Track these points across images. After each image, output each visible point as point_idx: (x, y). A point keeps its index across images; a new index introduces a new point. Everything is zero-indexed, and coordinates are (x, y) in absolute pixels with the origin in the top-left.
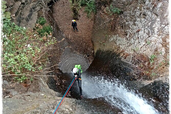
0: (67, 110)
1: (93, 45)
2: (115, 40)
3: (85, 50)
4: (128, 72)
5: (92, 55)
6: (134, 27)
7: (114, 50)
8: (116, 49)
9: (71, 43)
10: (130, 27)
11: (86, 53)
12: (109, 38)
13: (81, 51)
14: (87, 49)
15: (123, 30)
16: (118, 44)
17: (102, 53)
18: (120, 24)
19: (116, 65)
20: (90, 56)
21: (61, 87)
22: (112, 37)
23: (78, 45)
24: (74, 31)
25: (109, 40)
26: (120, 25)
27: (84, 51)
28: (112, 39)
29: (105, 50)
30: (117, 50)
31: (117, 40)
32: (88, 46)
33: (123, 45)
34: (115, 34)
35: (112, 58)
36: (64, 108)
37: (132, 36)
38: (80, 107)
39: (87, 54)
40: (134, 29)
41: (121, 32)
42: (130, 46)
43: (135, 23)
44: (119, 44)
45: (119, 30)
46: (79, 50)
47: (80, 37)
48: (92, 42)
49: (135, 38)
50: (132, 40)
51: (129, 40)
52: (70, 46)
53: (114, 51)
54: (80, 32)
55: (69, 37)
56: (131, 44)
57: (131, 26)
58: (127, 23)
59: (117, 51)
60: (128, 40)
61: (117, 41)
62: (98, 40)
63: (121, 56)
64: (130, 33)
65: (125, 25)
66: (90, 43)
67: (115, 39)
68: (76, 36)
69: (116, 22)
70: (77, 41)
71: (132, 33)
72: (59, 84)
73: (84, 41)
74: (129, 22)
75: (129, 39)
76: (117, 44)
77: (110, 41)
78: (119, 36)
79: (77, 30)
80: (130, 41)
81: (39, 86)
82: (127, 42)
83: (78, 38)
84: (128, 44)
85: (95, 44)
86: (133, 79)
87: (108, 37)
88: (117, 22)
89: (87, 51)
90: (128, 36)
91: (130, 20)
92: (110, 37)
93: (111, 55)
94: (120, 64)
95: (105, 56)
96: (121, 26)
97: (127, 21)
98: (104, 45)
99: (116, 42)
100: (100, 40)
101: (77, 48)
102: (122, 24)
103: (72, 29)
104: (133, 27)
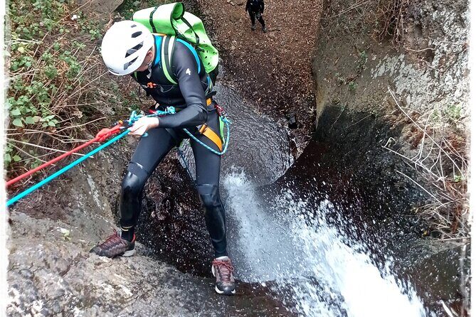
0: (109, 289)
1: (315, 86)
2: (391, 75)
3: (282, 103)
4: (416, 201)
5: (308, 124)
6: (458, 30)
7: (383, 112)
8: (392, 109)
9: (236, 71)
10: (446, 28)
11: (284, 113)
12: (373, 64)
13: (267, 103)
14: (290, 100)
15: (422, 39)
16: (399, 92)
17: (344, 118)
18: (413, 17)
19: (379, 172)
20: (301, 126)
21: (168, 230)
22: (382, 62)
23: (260, 79)
24: (253, 30)
25: (370, 74)
26: (411, 19)
27: (280, 106)
28: (382, 70)
29: (352, 107)
30: (394, 114)
31: (398, 74)
32: (295, 87)
33: (417, 94)
34: (394, 53)
35: (374, 140)
36: (100, 282)
37: (448, 64)
38: (171, 295)
39: (288, 119)
40: (457, 40)
41: (416, 45)
42: (438, 100)
43: (463, 16)
44: (405, 91)
45: (410, 40)
46: (261, 101)
47: (269, 51)
48: (312, 74)
49: (458, 74)
50: (446, 80)
51: (439, 80)
52: (229, 80)
53: (385, 114)
54: (272, 34)
55: (233, 48)
56: (442, 94)
57: (450, 27)
58: (434, 15)
59: (394, 117)
60: (434, 78)
61: (399, 77)
62: (330, 68)
63: (405, 135)
64: (444, 52)
65: (429, 22)
66: (303, 77)
67: (393, 69)
68: (257, 47)
69: (399, 7)
70: (257, 67)
71: (449, 51)
72: (161, 218)
73: (283, 66)
74: (441, 10)
75: (436, 73)
76: (398, 90)
77: (376, 76)
78: (408, 61)
79: (264, 25)
80: (441, 82)
81: (70, 204)
82: (429, 84)
83: (262, 55)
84: (432, 91)
85: (319, 84)
86: (432, 229)
87: (370, 61)
88: (403, 9)
89: (291, 106)
90: (435, 63)
91: (447, 5)
92: (377, 61)
93: (371, 130)
94: (392, 167)
95: (350, 132)
96: (417, 26)
97: (435, 9)
98: (352, 91)
99: (395, 83)
100: (340, 70)
101: (255, 90)
102: (420, 16)
103: (246, 22)
104: (455, 30)
